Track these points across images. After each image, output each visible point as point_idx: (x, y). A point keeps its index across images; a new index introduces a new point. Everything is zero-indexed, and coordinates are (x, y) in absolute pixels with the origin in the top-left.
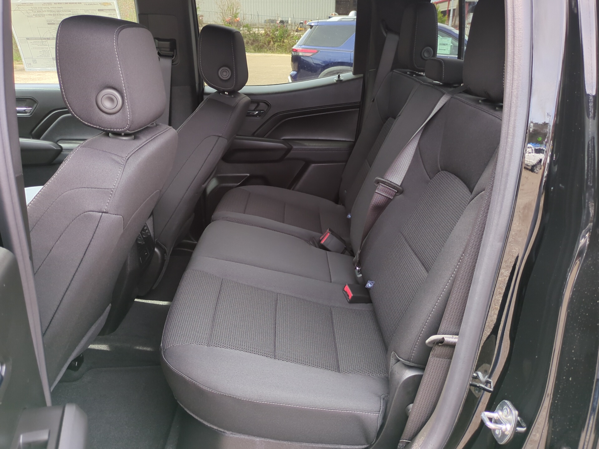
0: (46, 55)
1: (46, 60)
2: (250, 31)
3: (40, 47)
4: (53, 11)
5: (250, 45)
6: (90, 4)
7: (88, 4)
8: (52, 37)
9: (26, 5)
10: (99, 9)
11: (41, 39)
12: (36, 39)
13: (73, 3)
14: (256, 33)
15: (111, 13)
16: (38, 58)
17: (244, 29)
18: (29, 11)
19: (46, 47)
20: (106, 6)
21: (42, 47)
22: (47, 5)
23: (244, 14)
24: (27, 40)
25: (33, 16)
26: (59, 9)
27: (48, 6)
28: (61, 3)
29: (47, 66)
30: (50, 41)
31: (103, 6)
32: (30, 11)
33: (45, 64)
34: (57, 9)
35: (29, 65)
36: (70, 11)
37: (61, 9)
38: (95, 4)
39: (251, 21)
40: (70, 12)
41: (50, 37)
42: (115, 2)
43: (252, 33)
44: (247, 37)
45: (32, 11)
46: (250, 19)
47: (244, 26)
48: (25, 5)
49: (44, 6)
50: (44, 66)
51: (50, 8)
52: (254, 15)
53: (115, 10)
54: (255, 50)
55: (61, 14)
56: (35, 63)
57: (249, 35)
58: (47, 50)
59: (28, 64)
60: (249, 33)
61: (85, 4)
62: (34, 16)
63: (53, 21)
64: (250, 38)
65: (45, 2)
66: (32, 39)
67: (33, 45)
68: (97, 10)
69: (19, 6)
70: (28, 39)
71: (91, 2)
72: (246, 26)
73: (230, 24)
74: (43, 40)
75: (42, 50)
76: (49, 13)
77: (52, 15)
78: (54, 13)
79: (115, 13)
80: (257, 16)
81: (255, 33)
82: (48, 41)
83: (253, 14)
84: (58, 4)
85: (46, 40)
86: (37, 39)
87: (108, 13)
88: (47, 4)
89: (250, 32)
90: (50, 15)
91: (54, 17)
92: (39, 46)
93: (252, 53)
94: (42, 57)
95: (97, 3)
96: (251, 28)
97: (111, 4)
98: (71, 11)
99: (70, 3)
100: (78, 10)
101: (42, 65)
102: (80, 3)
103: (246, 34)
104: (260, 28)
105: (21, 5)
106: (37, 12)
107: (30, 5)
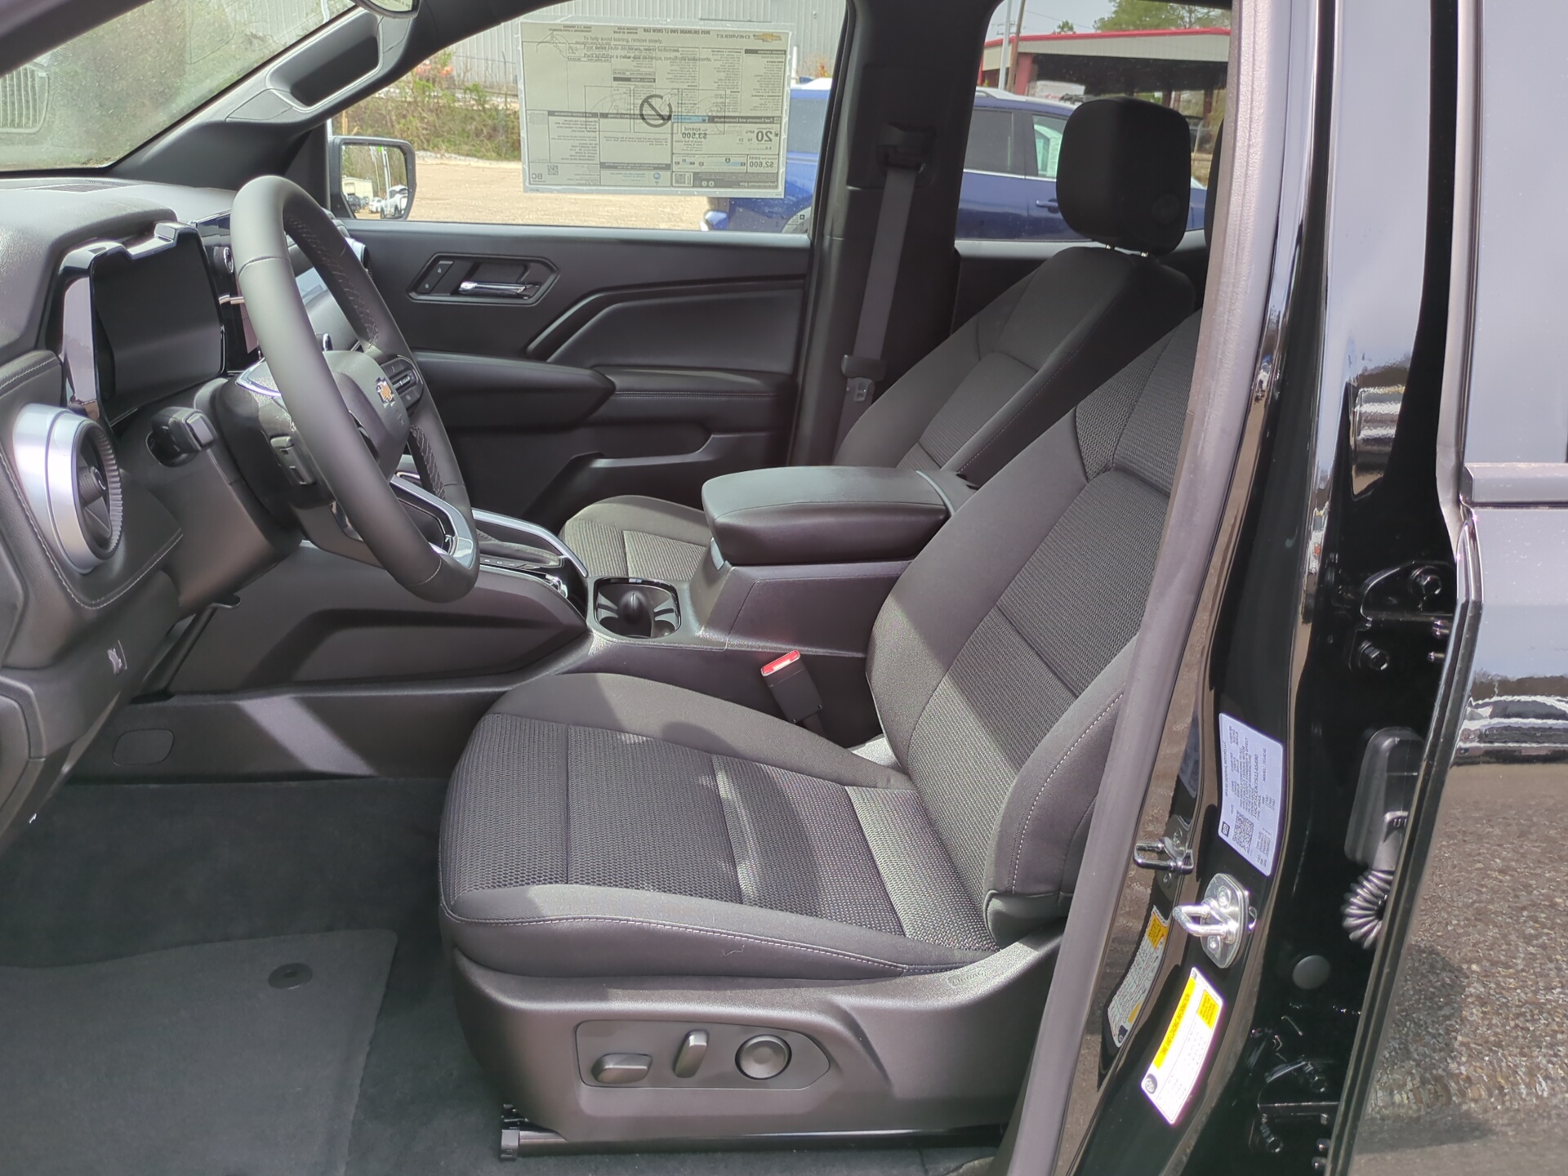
0: (587, 155)
1: (583, 167)
2: (485, 102)
3: (577, 134)
4: (636, 49)
5: (486, 141)
6: (731, 36)
7: (726, 36)
8: (615, 112)
9: (573, 29)
10: (747, 48)
11: (585, 115)
12: (572, 114)
13: (690, 32)
14: (500, 108)
15: (773, 60)
16: (564, 161)
17: (466, 96)
18: (575, 46)
19: (592, 134)
20: (767, 41)
21: (582, 134)
22: (624, 33)
23: (467, 57)
24: (549, 115)
25: (582, 59)
26: (652, 44)
27: (626, 36)
28: (660, 31)
29: (582, 182)
30: (606, 120)
31: (761, 41)
32: (578, 46)
33: (578, 177)
34: (647, 44)
35: (537, 179)
36: (678, 51)
37: (657, 45)
38: (742, 37)
39: (485, 76)
40: (676, 54)
41: (611, 112)
42: (790, 34)
43: (491, 109)
44: (477, 118)
45: (583, 46)
46: (483, 69)
47: (466, 90)
48: (570, 29)
49: (617, 36)
50: (572, 182)
51: (630, 40)
52: (493, 61)
53: (785, 54)
54: (499, 155)
55: (654, 55)
56: (554, 174)
57: (483, 114)
58: (591, 142)
59: (534, 176)
60: (480, 108)
61: (718, 36)
62: (585, 59)
63: (628, 73)
64: (484, 120)
65: (623, 25)
66: (562, 114)
67: (560, 129)
68: (743, 51)
69: (555, 33)
70: (551, 113)
71: (734, 31)
72: (475, 89)
73: (428, 80)
74: (589, 117)
75: (579, 142)
76: (624, 53)
77: (629, 58)
78: (637, 53)
79: (783, 60)
80: (503, 64)
81: (496, 110)
82: (602, 120)
83: (489, 57)
84: (654, 31)
85: (597, 119)
86: (574, 114)
87: (768, 57)
88: (626, 31)
89: (483, 106)
90: (625, 57)
91: (635, 64)
92: (574, 131)
93: (492, 162)
94: (576, 159)
95: (748, 34)
96: (486, 97)
97: (779, 37)
98: (680, 49)
99: (683, 31)
100: (697, 50)
101: (568, 179)
102: (708, 32)
103: (473, 110)
104: (510, 95)
105: (561, 30)
106: (596, 48)
107: (583, 31)
